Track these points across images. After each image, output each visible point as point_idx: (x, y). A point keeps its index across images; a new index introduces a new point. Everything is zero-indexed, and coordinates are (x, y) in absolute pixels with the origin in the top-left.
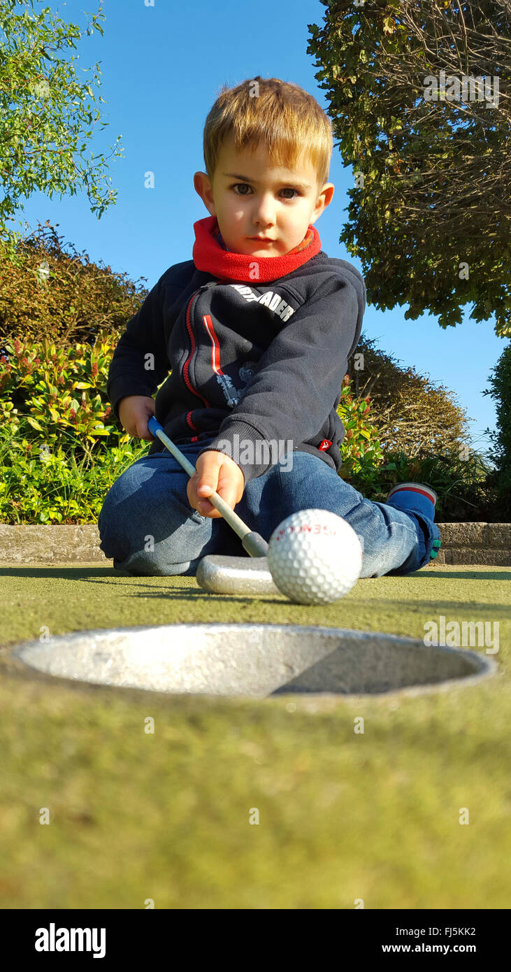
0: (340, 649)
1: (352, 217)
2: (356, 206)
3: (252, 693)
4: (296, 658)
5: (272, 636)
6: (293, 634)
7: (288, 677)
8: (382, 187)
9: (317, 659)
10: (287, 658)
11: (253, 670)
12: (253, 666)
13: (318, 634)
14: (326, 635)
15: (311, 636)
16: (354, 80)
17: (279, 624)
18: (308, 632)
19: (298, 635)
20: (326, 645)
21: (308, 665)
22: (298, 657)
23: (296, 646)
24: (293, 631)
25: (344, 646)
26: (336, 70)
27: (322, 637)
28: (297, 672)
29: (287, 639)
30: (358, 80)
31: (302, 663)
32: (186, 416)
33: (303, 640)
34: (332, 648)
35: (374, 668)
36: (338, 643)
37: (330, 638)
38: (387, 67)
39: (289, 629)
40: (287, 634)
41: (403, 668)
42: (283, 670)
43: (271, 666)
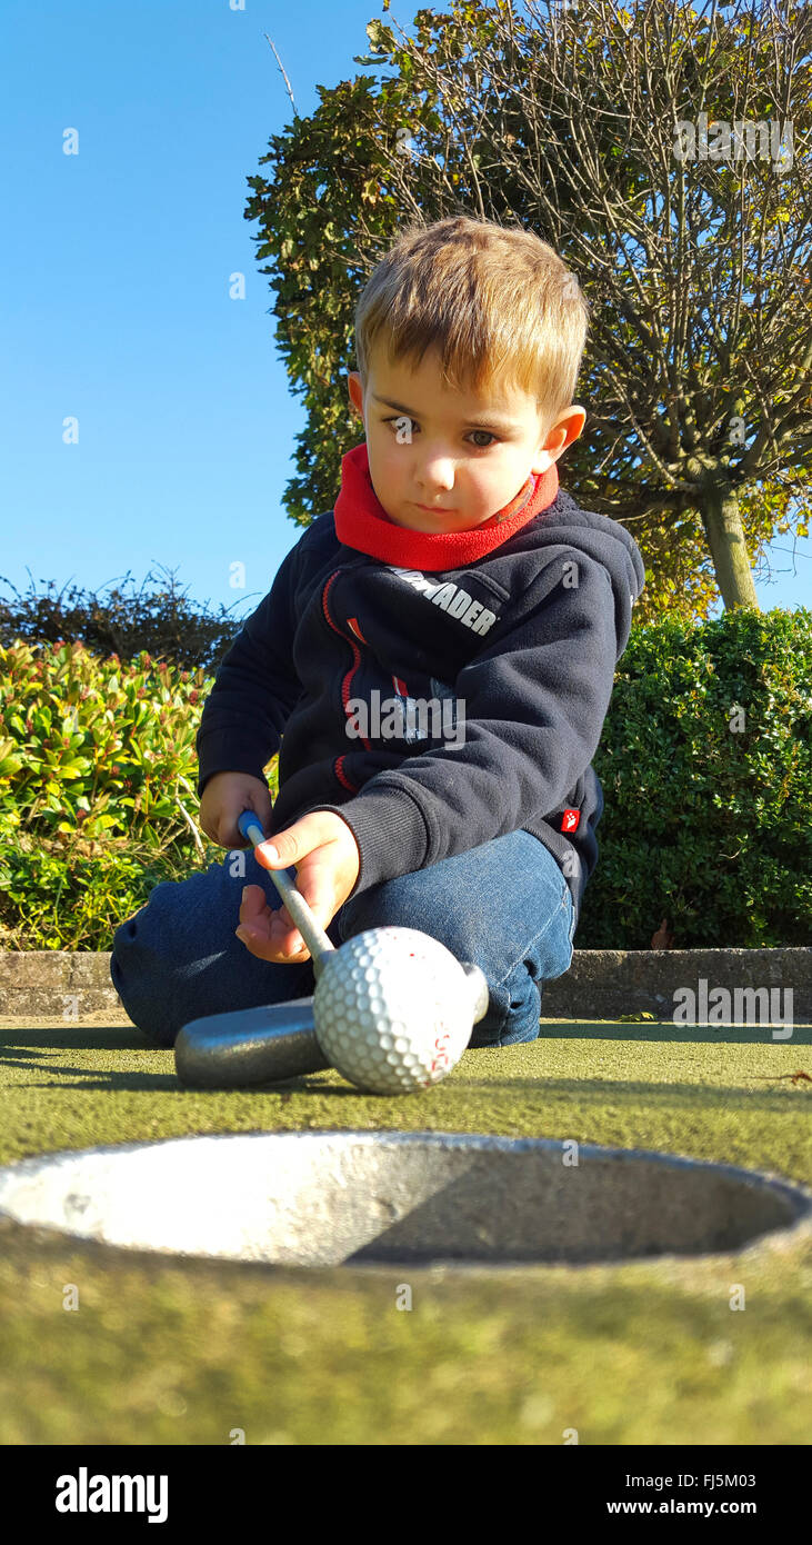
0: (476, 1168)
1: (302, 468)
2: (308, 452)
3: (322, 1254)
4: (398, 1189)
5: (357, 1152)
6: (392, 1146)
7: (385, 1223)
8: (349, 431)
9: (435, 1188)
10: (381, 1189)
11: (324, 1215)
12: (324, 1207)
13: (437, 1144)
14: (450, 1146)
15: (425, 1149)
16: (314, 264)
17: (362, 1130)
18: (418, 1143)
19: (401, 1148)
20: (450, 1164)
21: (419, 1199)
22: (402, 1187)
23: (396, 1167)
24: (391, 1140)
25: (482, 1163)
26: (288, 247)
27: (444, 1149)
28: (401, 1212)
29: (382, 1156)
30: (322, 265)
31: (409, 1197)
32: (334, 764)
33: (409, 1156)
34: (464, 1168)
35: (538, 1200)
36: (472, 1160)
37: (458, 1150)
38: (366, 252)
39: (383, 1139)
40: (383, 1148)
41: (593, 1196)
42: (375, 1210)
43: (354, 1206)
